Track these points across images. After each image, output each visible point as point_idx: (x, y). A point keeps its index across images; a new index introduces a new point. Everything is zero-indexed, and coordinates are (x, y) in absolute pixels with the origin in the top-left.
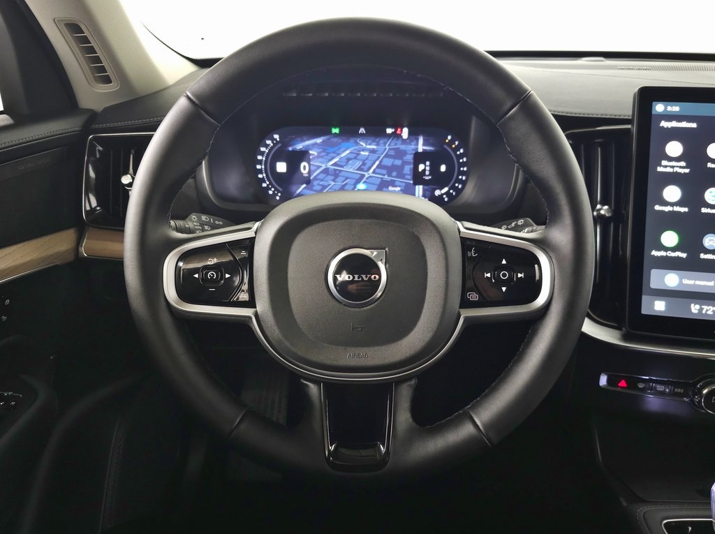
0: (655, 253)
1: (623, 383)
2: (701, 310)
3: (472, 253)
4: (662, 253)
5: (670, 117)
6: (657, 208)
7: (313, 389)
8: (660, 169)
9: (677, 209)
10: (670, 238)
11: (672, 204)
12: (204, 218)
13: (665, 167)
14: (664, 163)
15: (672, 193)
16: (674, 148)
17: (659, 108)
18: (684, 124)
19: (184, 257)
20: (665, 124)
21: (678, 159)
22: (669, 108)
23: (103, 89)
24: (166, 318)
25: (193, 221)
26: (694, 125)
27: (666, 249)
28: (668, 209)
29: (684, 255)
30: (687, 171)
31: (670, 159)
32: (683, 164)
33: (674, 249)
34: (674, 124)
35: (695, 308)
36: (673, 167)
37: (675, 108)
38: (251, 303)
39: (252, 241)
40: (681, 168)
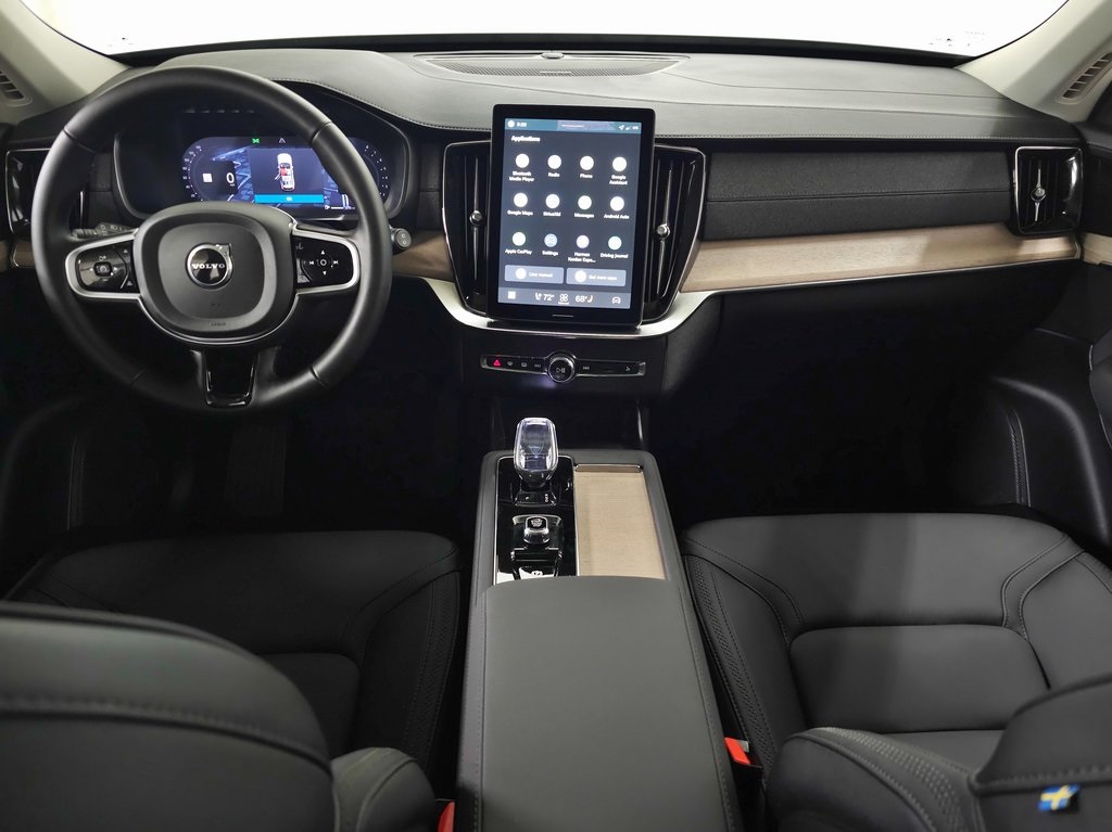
0: (508, 251)
1: (497, 363)
2: (543, 297)
3: (300, 247)
4: (514, 251)
5: (519, 133)
6: (509, 212)
7: (198, 354)
8: (511, 179)
9: (525, 213)
10: (519, 238)
11: (521, 209)
12: (112, 227)
13: (515, 177)
14: (515, 173)
15: (521, 200)
16: (522, 160)
17: (510, 124)
18: (530, 139)
19: (84, 256)
20: (514, 139)
21: (525, 170)
22: (518, 124)
23: (15, 103)
24: (73, 302)
25: (102, 229)
26: (538, 139)
27: (516, 248)
28: (517, 213)
29: (530, 252)
30: (532, 180)
31: (519, 170)
32: (529, 174)
33: (522, 248)
34: (522, 139)
35: (538, 296)
36: (521, 177)
37: (523, 124)
38: (136, 290)
39: (131, 243)
40: (527, 177)
